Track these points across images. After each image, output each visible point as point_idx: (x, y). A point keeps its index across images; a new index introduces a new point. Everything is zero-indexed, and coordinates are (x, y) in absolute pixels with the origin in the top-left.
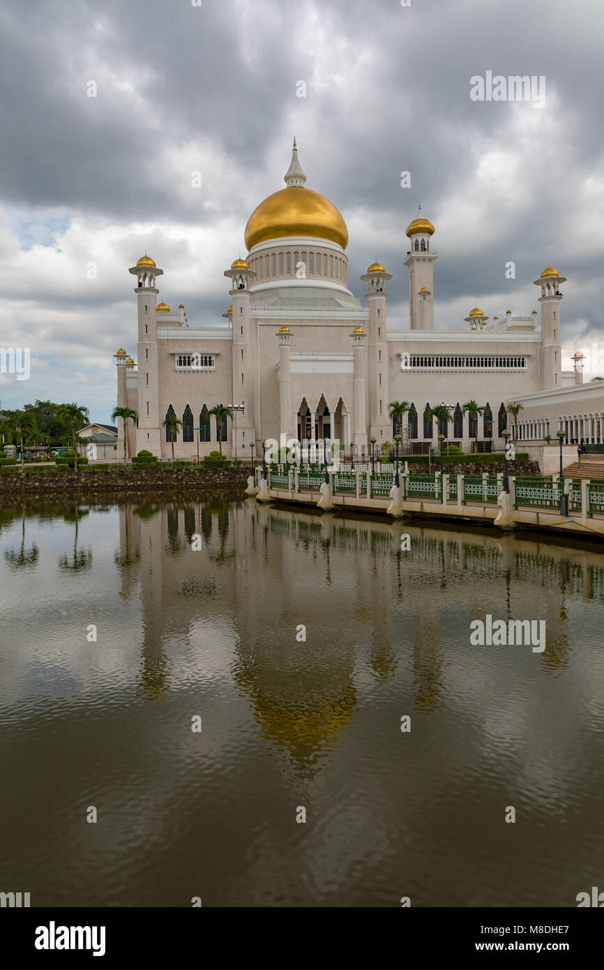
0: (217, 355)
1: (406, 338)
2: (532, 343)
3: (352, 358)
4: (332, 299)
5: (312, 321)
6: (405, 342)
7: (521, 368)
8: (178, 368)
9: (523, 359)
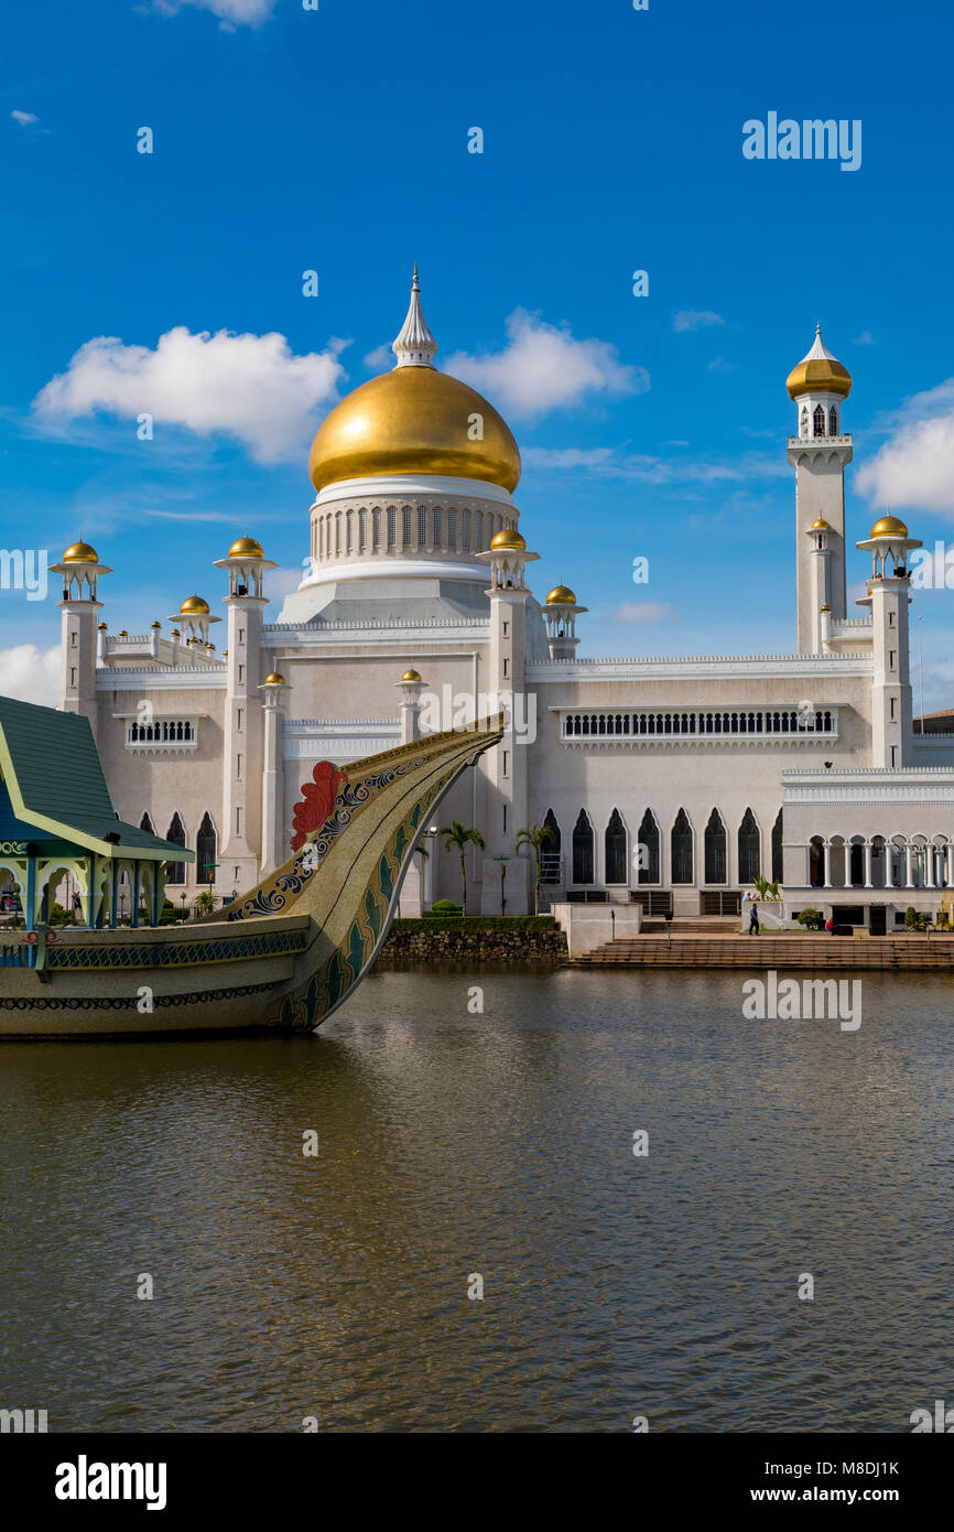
0: (200, 719)
1: (571, 674)
2: (853, 678)
3: (397, 729)
6: (569, 684)
7: (824, 735)
8: (130, 744)
9: (828, 714)
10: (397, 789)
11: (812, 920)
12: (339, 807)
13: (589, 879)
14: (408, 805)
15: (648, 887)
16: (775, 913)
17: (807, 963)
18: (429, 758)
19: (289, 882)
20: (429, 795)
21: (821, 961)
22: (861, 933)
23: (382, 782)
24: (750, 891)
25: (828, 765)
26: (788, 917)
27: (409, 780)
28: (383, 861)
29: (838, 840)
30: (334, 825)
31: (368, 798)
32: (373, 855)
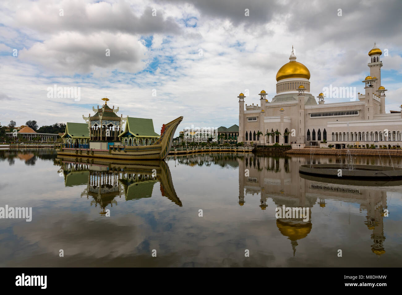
0: (258, 117)
1: (312, 108)
2: (362, 105)
3: (280, 117)
4: (292, 97)
5: (282, 105)
6: (311, 109)
7: (356, 115)
8: (248, 121)
9: (357, 111)
10: (170, 127)
11: (330, 146)
12: (165, 130)
13: (315, 140)
14: (171, 130)
15: (313, 141)
16: (326, 145)
17: (321, 153)
18: (173, 123)
19: (161, 140)
20: (174, 128)
21: (323, 153)
22: (334, 148)
23: (169, 127)
24: (319, 142)
25: (337, 120)
26: (328, 146)
27: (172, 126)
28: (169, 137)
29: (337, 133)
30: (164, 132)
31: (168, 129)
32: (168, 137)
